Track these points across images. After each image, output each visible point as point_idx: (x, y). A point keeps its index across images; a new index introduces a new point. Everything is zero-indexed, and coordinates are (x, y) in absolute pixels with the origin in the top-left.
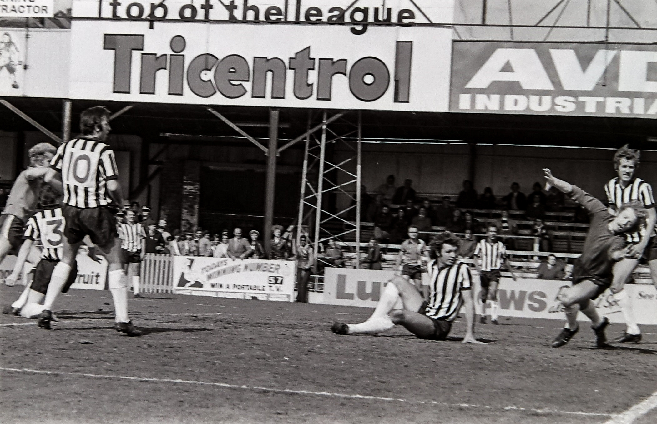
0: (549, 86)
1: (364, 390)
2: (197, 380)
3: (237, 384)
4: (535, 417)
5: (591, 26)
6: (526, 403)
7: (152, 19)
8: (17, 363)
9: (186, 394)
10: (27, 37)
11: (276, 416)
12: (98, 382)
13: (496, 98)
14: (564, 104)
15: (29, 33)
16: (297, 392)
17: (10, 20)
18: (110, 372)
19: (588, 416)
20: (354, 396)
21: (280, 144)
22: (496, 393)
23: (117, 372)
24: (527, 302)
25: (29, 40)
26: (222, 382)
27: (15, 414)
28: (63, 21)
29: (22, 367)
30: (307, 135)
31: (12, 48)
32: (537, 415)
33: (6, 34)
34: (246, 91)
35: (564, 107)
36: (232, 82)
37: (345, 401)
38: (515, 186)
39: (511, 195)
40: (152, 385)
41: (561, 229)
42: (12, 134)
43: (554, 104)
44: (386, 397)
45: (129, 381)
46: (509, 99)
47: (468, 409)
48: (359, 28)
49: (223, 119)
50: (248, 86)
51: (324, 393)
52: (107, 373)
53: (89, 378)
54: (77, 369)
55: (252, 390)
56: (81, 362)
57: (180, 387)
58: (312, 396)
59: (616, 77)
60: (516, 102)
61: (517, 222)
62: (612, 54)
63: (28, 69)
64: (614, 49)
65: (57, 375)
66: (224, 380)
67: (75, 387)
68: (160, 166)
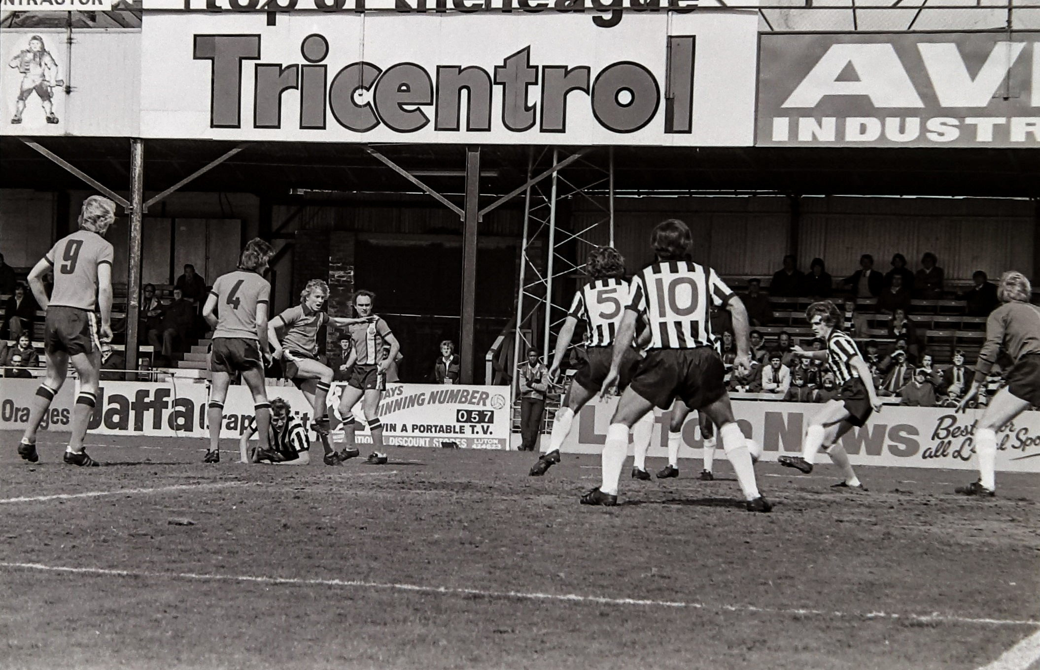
0: (917, 103)
1: (635, 591)
2: (366, 579)
3: (430, 585)
4: (916, 629)
5: (982, 4)
6: (899, 606)
7: (272, 10)
8: (70, 557)
9: (349, 602)
10: (71, 43)
11: (497, 635)
12: (205, 588)
13: (830, 123)
14: (942, 129)
15: (72, 36)
16: (529, 596)
17: (40, 15)
18: (222, 570)
19: (1002, 626)
20: (621, 601)
21: (483, 203)
22: (850, 591)
23: (234, 570)
24: (887, 442)
25: (73, 45)
26: (406, 583)
27: (73, 641)
28: (128, 16)
29: (79, 565)
30: (527, 187)
31: (46, 59)
32: (921, 625)
33: (34, 38)
34: (428, 121)
35: (941, 134)
36: (405, 107)
37: (607, 610)
38: (867, 260)
39: (859, 274)
40: (293, 589)
41: (939, 326)
42: (49, 196)
43: (924, 129)
44: (673, 601)
45: (256, 584)
46: (852, 124)
47: (807, 617)
48: (607, 16)
49: (391, 164)
50: (429, 111)
51: (572, 597)
52: (216, 573)
53: (190, 580)
54: (167, 566)
55: (455, 595)
56: (175, 556)
57: (339, 591)
58: (553, 602)
59: (1026, 85)
60: (863, 129)
61: (869, 317)
62: (1018, 48)
63: (71, 94)
64: (1022, 41)
65: (136, 577)
66: (409, 579)
67: (167, 596)
68: (290, 240)
